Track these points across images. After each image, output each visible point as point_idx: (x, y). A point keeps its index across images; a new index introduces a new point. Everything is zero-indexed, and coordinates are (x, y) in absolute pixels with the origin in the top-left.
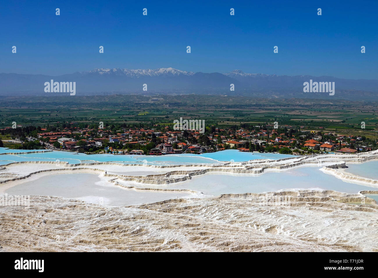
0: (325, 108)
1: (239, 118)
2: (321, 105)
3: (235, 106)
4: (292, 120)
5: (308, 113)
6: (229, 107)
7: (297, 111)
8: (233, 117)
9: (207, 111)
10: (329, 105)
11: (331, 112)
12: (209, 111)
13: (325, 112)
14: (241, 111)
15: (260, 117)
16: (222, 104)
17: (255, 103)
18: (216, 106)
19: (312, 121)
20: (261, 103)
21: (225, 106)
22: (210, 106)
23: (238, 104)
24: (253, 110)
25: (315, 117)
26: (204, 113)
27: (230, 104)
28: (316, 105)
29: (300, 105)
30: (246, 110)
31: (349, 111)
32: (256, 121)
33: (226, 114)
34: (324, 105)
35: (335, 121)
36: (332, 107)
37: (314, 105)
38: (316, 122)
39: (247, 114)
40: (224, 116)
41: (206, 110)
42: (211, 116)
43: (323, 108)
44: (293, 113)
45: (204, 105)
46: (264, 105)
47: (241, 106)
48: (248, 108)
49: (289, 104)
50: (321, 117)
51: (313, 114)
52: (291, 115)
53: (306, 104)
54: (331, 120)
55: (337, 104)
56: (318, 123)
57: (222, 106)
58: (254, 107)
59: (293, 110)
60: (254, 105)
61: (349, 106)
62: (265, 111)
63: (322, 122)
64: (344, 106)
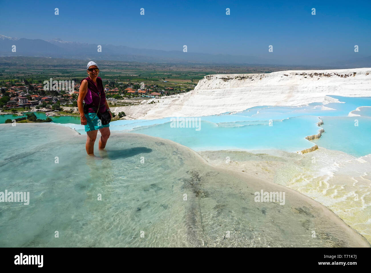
0: (125, 67)
1: (66, 75)
2: (122, 65)
3: (60, 66)
4: (105, 75)
5: (115, 71)
6: (55, 66)
7: (107, 69)
8: (61, 74)
9: (37, 69)
10: (127, 65)
11: (129, 70)
12: (39, 70)
13: (126, 70)
14: (66, 70)
15: (82, 74)
16: (49, 64)
17: (75, 64)
18: (44, 66)
19: (120, 76)
20: (79, 63)
21: (52, 65)
22: (38, 65)
23: (62, 64)
24: (74, 68)
25: (120, 73)
26: (35, 72)
27: (56, 64)
28: (118, 65)
29: (108, 65)
30: (69, 69)
31: (140, 69)
32: (81, 77)
33: (54, 72)
34: (124, 65)
35: (134, 75)
36: (129, 67)
37: (117, 65)
38: (122, 77)
39: (71, 71)
40: (53, 73)
41: (35, 68)
42: (42, 73)
43: (123, 67)
44: (104, 71)
45: (33, 65)
46: (82, 65)
47: (65, 66)
48: (70, 67)
49: (100, 65)
50: (124, 73)
51: (118, 71)
52: (104, 72)
53: (112, 64)
54: (132, 75)
55: (132, 64)
56: (124, 77)
57: (49, 66)
58: (75, 67)
59: (104, 68)
60: (75, 65)
61: (139, 66)
62: (84, 69)
63: (127, 77)
64: (136, 66)
